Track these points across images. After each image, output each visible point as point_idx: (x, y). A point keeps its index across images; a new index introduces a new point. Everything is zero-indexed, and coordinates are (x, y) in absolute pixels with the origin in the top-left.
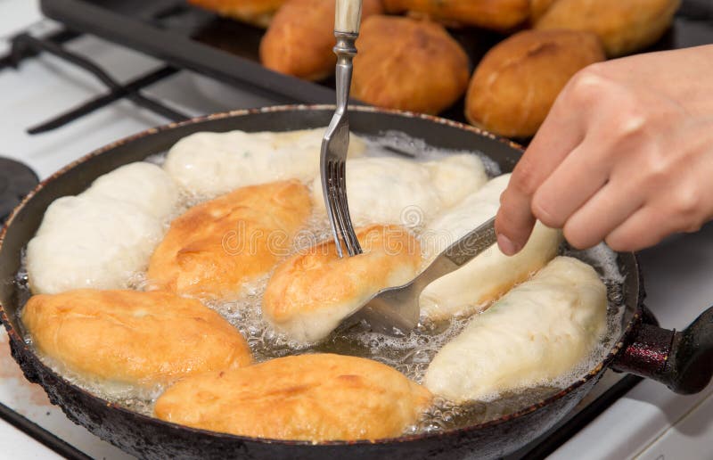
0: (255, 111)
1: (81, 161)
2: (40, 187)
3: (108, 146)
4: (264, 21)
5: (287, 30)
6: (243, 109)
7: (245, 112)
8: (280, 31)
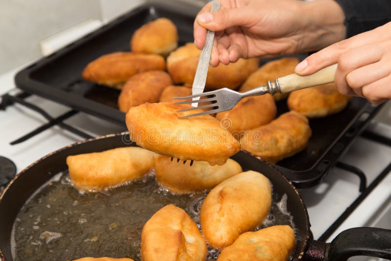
0: (118, 134)
1: (36, 163)
2: (16, 177)
3: (49, 154)
4: (119, 87)
5: (130, 93)
6: (112, 133)
7: (113, 135)
8: (127, 94)
